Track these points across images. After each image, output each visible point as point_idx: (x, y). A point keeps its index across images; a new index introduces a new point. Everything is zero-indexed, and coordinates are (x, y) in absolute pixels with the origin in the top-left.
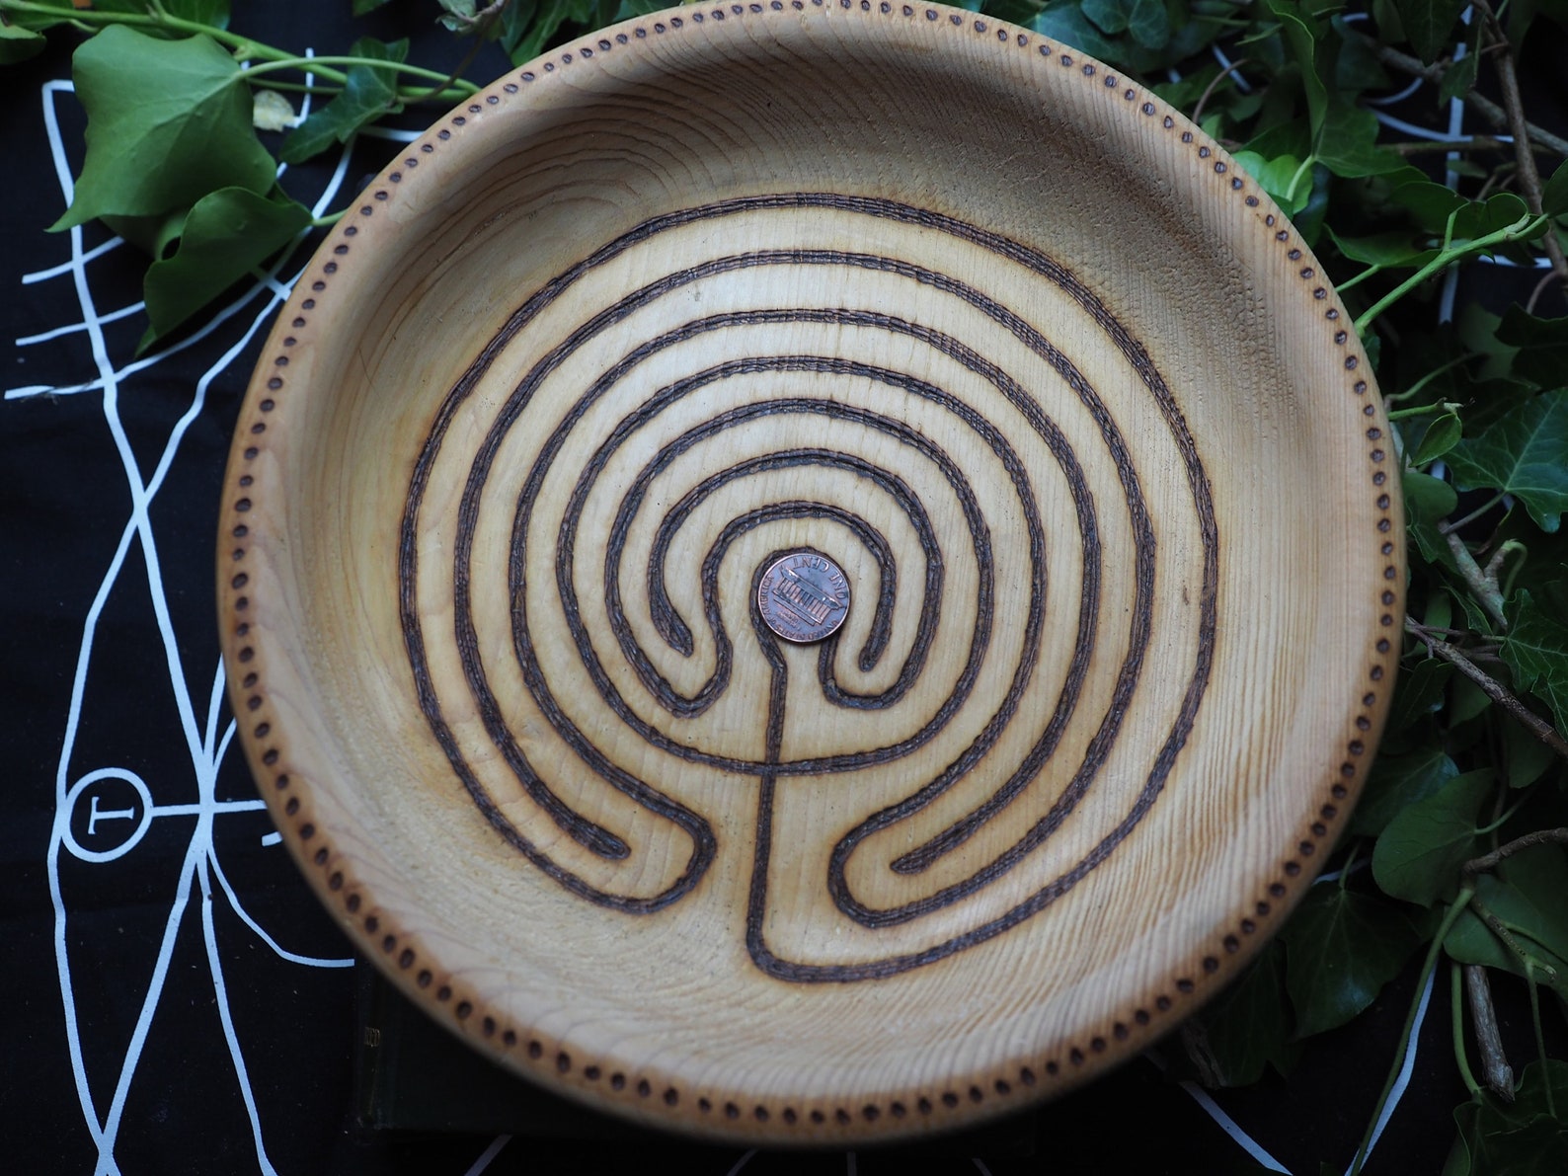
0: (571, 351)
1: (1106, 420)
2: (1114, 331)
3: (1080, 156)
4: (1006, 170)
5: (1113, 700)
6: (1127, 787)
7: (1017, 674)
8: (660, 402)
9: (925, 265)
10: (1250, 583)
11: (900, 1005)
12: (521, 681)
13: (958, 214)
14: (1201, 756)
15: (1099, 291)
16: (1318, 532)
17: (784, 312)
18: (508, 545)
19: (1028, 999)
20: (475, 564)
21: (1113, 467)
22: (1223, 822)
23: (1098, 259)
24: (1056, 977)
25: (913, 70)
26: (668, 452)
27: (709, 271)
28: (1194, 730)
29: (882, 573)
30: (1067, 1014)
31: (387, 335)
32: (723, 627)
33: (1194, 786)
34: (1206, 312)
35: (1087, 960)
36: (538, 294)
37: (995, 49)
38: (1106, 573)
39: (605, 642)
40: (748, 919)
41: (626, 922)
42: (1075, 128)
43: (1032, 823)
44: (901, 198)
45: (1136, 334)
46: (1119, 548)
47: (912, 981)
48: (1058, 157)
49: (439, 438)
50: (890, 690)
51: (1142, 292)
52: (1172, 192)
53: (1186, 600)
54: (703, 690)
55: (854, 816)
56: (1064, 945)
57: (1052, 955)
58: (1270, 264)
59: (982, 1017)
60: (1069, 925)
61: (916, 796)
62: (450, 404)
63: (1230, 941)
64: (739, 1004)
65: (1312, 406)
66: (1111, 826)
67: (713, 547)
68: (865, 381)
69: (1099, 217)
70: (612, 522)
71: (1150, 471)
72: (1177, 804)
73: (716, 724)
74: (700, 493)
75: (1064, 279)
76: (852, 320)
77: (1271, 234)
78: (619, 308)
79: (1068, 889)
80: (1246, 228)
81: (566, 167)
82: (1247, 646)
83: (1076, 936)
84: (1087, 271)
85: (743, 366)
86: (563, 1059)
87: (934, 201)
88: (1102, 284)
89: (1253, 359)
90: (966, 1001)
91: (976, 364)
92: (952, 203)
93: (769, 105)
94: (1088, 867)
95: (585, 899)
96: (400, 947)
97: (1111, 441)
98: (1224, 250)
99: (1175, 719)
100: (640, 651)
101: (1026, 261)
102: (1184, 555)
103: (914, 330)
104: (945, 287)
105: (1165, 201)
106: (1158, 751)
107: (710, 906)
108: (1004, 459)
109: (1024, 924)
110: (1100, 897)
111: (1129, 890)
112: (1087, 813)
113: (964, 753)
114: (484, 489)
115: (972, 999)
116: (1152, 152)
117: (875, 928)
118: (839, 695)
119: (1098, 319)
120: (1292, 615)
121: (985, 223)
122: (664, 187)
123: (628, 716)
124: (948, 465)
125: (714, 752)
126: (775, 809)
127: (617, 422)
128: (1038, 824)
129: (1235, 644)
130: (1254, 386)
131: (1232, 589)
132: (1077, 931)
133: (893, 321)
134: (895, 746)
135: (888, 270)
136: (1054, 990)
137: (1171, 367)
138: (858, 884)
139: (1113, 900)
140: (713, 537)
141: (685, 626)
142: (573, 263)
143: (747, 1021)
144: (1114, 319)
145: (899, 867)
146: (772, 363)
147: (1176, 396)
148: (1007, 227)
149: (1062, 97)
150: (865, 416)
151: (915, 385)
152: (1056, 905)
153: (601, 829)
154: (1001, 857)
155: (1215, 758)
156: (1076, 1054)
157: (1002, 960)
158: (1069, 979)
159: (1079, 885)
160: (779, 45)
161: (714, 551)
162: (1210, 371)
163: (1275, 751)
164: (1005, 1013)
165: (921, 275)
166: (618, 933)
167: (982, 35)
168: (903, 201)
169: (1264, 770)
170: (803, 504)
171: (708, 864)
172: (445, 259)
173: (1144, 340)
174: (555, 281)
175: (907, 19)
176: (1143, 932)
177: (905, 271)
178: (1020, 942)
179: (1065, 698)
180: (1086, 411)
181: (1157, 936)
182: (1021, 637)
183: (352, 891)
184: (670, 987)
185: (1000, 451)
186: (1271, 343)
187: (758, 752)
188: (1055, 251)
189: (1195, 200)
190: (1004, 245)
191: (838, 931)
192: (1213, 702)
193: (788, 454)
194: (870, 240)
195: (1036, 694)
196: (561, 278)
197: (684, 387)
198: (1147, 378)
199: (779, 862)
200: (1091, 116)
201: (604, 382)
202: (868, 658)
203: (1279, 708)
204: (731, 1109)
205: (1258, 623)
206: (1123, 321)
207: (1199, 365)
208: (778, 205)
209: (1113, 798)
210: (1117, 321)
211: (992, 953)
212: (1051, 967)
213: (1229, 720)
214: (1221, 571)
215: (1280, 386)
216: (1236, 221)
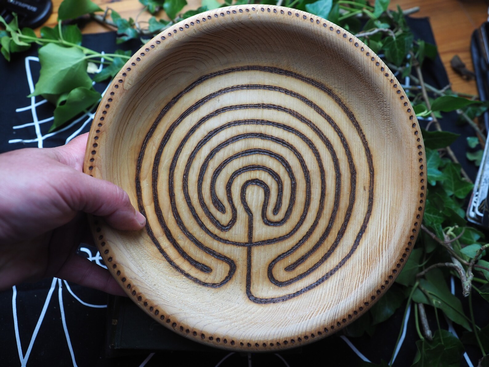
0: (181, 121)
1: (342, 136)
2: (344, 108)
3: (335, 57)
4: (312, 59)
5: (345, 219)
6: (349, 244)
7: (318, 214)
8: (210, 136)
9: (288, 89)
10: (383, 186)
11: (290, 310)
12: (176, 224)
13: (297, 72)
14: (369, 236)
15: (340, 96)
16: (403, 175)
17: (245, 106)
18: (168, 183)
19: (325, 308)
20: (159, 189)
21: (344, 150)
22: (376, 257)
23: (340, 87)
24: (332, 301)
25: (284, 31)
26: (213, 152)
27: (222, 93)
28: (367, 228)
29: (278, 186)
30: (336, 313)
31: (126, 123)
32: (233, 204)
33: (367, 245)
34: (372, 105)
35: (340, 296)
36: (169, 103)
37: (310, 25)
38: (342, 182)
39: (199, 210)
40: (246, 287)
41: (212, 290)
42: (334, 49)
43: (323, 255)
44: (280, 67)
45: (351, 110)
46: (346, 175)
47: (293, 302)
48: (328, 57)
49: (144, 151)
50: (282, 220)
51: (353, 97)
52: (363, 71)
53: (365, 189)
54: (229, 223)
55: (274, 256)
56: (333, 291)
57: (330, 294)
58: (391, 95)
59: (313, 314)
60: (334, 285)
61: (291, 250)
62: (146, 140)
63: (378, 291)
64: (247, 312)
65: (402, 138)
66: (345, 255)
67: (229, 180)
68: (271, 127)
69: (340, 75)
70: (198, 174)
71: (354, 152)
72: (363, 250)
73: (233, 232)
74: (224, 164)
75: (329, 92)
76: (266, 107)
77: (392, 85)
78: (195, 106)
79: (333, 274)
80: (385, 83)
81: (176, 64)
82: (382, 204)
83: (337, 288)
84: (336, 90)
85: (234, 123)
86: (203, 335)
87: (290, 68)
88: (341, 94)
89: (385, 121)
90: (308, 308)
91: (304, 120)
92: (295, 68)
93: (238, 40)
94: (338, 267)
95: (201, 285)
96: (155, 309)
97: (343, 143)
98: (378, 89)
99: (362, 224)
100: (210, 213)
101: (318, 87)
102: (364, 177)
103: (285, 110)
104: (293, 95)
105: (361, 73)
106: (357, 234)
107: (236, 284)
108: (313, 149)
109: (322, 284)
110: (342, 276)
111: (350, 275)
112: (338, 252)
113: (304, 237)
114: (159, 166)
115: (309, 307)
116: (357, 58)
117: (281, 286)
118: (268, 223)
119: (339, 104)
120: (395, 197)
121: (305, 74)
122: (206, 66)
123: (208, 231)
124: (296, 152)
125: (233, 241)
126: (252, 256)
127: (197, 143)
128: (325, 255)
129: (379, 204)
130: (385, 129)
131: (378, 187)
132: (337, 287)
133: (279, 107)
134: (284, 236)
135: (276, 91)
136: (332, 305)
137: (361, 120)
138: (276, 275)
139: (346, 278)
140: (229, 177)
141: (223, 205)
142: (179, 92)
143: (250, 318)
144: (344, 105)
145: (287, 270)
146: (243, 122)
147: (362, 129)
148: (312, 76)
149: (330, 40)
150: (271, 138)
151: (286, 127)
152: (330, 278)
153: (203, 265)
154: (315, 265)
155: (373, 237)
156: (338, 323)
157: (316, 295)
158: (336, 302)
159: (336, 272)
160: (242, 24)
161: (229, 182)
162: (372, 122)
163: (390, 237)
164: (319, 312)
165: (287, 92)
166: (211, 294)
167: (306, 20)
168: (280, 68)
169: (387, 243)
170: (255, 166)
171: (234, 272)
172: (141, 97)
173: (353, 112)
174: (174, 98)
175: (282, 15)
176: (355, 289)
177: (282, 91)
178: (321, 289)
179: (331, 219)
180: (336, 133)
181: (359, 290)
182: (318, 203)
183: (139, 295)
184: (227, 309)
185: (312, 147)
186: (391, 118)
187: (246, 240)
188: (327, 84)
189: (370, 73)
190: (311, 81)
191: (271, 288)
192: (372, 220)
193: (249, 151)
194: (270, 81)
195: (323, 219)
196: (176, 97)
197: (216, 131)
198: (354, 123)
199: (254, 270)
200: (339, 47)
201: (192, 130)
202: (276, 210)
203: (391, 224)
204: (249, 344)
205: (385, 198)
206: (347, 106)
207: (369, 120)
208: (242, 70)
209: (345, 247)
210: (345, 105)
211: (314, 293)
212: (330, 298)
213: (377, 225)
214: (375, 182)
215: (393, 130)
216: (382, 81)
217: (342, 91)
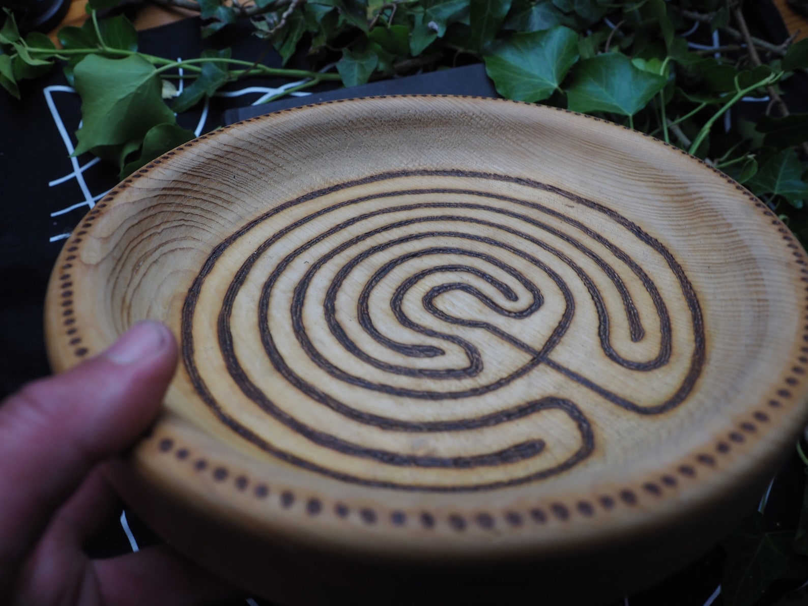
0: (230, 307)
1: (473, 192)
2: (440, 174)
3: (373, 127)
4: (348, 154)
5: (600, 242)
8: (300, 293)
15: (421, 168)
22: (693, 206)
23: (410, 160)
26: (328, 303)
28: (635, 222)
32: (443, 333)
33: (665, 225)
34: (465, 139)
36: (187, 299)
46: (532, 213)
48: (365, 134)
50: (535, 298)
51: (436, 155)
53: (571, 207)
54: (470, 358)
67: (396, 315)
69: (397, 145)
71: (506, 193)
73: (495, 363)
74: (362, 305)
75: (405, 174)
76: (346, 226)
78: (236, 282)
83: (723, 274)
84: (410, 165)
89: (497, 133)
93: (234, 177)
99: (624, 228)
102: (552, 199)
105: (417, 117)
108: (459, 221)
110: (702, 268)
113: (589, 291)
117: (667, 361)
118: (521, 315)
122: (210, 233)
123: (453, 396)
124: (444, 234)
125: (510, 373)
126: (566, 367)
128: (645, 287)
129: (605, 196)
130: (507, 140)
131: (579, 190)
133: (362, 216)
134: (566, 310)
135: (339, 208)
137: (472, 166)
141: (426, 345)
142: (193, 279)
144: (436, 171)
145: (637, 339)
146: (332, 254)
147: (484, 171)
148: (366, 174)
150: (393, 243)
151: (398, 225)
161: (399, 316)
162: (486, 154)
165: (354, 202)
168: (318, 190)
170: (411, 278)
173: (453, 168)
177: (346, 204)
179: (587, 253)
180: (463, 195)
182: (546, 252)
185: (455, 220)
187: (526, 357)
188: (392, 169)
190: (371, 179)
191: (660, 376)
193: (381, 270)
197: (304, 283)
199: (599, 380)
201: (263, 305)
202: (511, 296)
203: (649, 178)
206: (440, 170)
207: (481, 157)
208: (268, 217)
214: (568, 191)
215: (515, 129)
217: (418, 161)
